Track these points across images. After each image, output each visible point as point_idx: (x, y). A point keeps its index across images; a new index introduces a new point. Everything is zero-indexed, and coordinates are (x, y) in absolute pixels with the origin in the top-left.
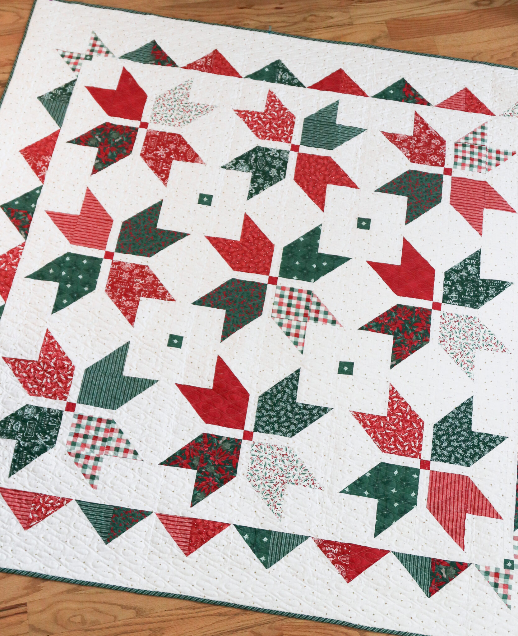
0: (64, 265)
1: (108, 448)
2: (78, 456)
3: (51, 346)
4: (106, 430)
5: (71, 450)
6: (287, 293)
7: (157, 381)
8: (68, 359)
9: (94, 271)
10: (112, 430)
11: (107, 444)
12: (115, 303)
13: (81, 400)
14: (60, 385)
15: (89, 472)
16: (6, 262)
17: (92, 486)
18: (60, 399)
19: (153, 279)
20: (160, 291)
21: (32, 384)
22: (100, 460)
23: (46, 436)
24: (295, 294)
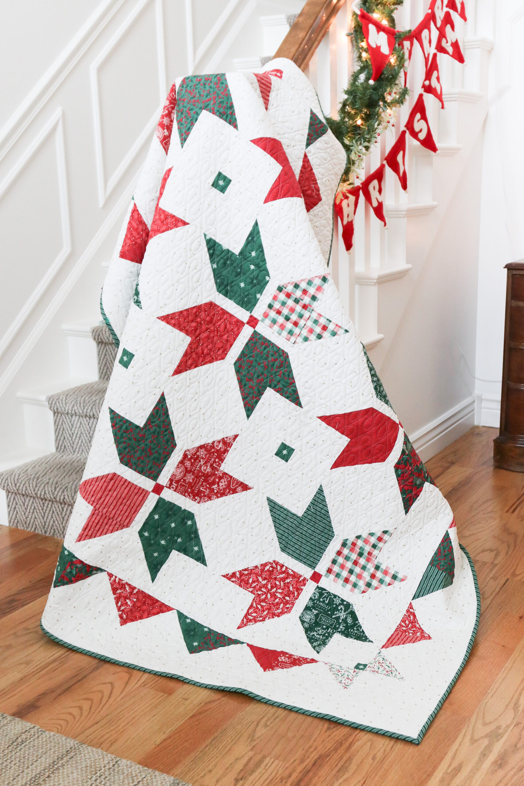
0: (153, 540)
1: (370, 554)
2: (369, 585)
3: (243, 577)
4: (352, 550)
5: (360, 590)
6: (273, 314)
7: (321, 486)
8: (265, 565)
9: (171, 509)
10: (354, 544)
11: (366, 554)
12: (218, 497)
13: (312, 565)
14: (288, 581)
15: (388, 579)
16: (126, 598)
17: (402, 580)
18: (304, 585)
19: (203, 450)
20: (220, 446)
21: (278, 609)
22: (379, 565)
23: (339, 608)
24: (277, 305)
